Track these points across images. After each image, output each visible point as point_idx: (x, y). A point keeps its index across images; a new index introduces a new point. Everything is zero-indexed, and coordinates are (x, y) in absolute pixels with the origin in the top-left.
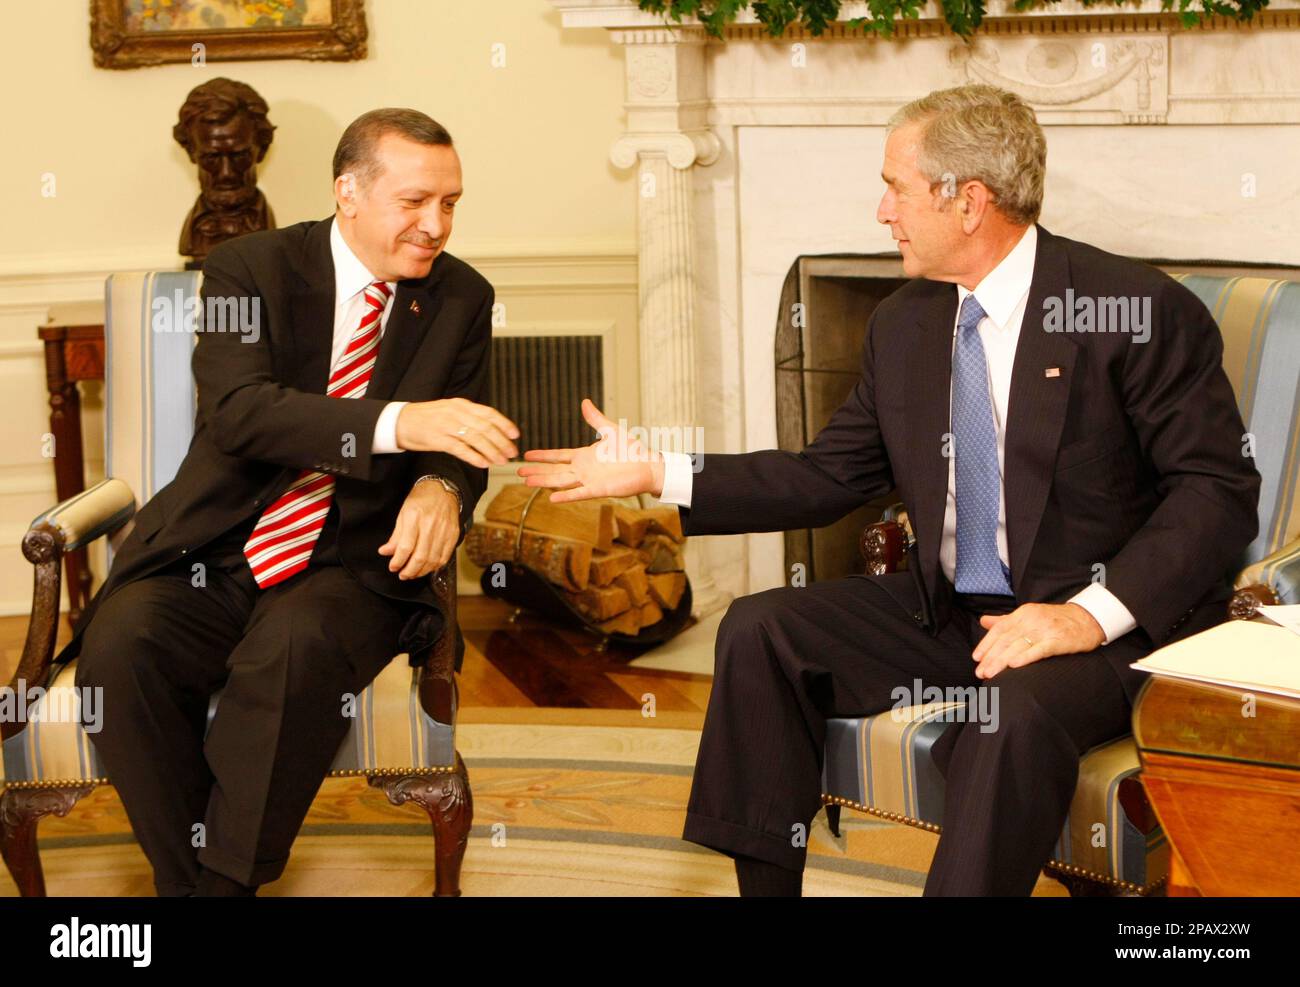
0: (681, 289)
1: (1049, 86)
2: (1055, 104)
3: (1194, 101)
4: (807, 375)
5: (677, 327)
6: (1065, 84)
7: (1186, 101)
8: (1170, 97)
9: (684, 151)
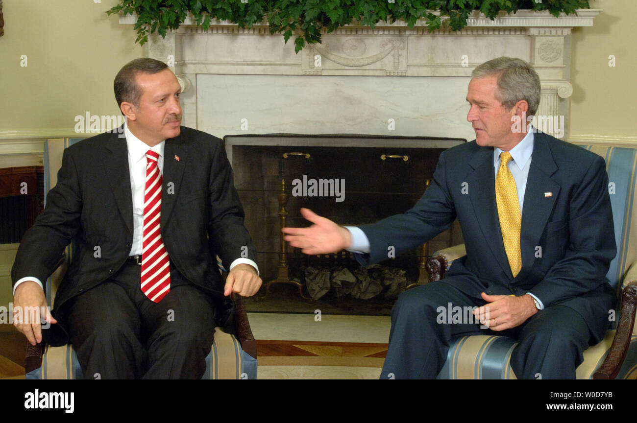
1: (352, 58)
2: (355, 66)
3: (419, 66)
6: (360, 57)
7: (415, 66)
8: (408, 64)
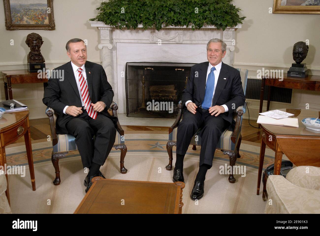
0: (109, 68)
2: (167, 40)
3: (186, 40)
4: (128, 80)
5: (109, 73)
6: (168, 37)
8: (183, 40)
9: (110, 46)
